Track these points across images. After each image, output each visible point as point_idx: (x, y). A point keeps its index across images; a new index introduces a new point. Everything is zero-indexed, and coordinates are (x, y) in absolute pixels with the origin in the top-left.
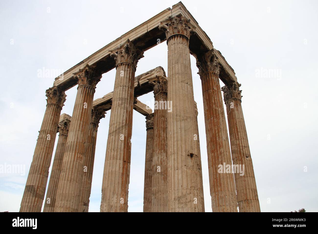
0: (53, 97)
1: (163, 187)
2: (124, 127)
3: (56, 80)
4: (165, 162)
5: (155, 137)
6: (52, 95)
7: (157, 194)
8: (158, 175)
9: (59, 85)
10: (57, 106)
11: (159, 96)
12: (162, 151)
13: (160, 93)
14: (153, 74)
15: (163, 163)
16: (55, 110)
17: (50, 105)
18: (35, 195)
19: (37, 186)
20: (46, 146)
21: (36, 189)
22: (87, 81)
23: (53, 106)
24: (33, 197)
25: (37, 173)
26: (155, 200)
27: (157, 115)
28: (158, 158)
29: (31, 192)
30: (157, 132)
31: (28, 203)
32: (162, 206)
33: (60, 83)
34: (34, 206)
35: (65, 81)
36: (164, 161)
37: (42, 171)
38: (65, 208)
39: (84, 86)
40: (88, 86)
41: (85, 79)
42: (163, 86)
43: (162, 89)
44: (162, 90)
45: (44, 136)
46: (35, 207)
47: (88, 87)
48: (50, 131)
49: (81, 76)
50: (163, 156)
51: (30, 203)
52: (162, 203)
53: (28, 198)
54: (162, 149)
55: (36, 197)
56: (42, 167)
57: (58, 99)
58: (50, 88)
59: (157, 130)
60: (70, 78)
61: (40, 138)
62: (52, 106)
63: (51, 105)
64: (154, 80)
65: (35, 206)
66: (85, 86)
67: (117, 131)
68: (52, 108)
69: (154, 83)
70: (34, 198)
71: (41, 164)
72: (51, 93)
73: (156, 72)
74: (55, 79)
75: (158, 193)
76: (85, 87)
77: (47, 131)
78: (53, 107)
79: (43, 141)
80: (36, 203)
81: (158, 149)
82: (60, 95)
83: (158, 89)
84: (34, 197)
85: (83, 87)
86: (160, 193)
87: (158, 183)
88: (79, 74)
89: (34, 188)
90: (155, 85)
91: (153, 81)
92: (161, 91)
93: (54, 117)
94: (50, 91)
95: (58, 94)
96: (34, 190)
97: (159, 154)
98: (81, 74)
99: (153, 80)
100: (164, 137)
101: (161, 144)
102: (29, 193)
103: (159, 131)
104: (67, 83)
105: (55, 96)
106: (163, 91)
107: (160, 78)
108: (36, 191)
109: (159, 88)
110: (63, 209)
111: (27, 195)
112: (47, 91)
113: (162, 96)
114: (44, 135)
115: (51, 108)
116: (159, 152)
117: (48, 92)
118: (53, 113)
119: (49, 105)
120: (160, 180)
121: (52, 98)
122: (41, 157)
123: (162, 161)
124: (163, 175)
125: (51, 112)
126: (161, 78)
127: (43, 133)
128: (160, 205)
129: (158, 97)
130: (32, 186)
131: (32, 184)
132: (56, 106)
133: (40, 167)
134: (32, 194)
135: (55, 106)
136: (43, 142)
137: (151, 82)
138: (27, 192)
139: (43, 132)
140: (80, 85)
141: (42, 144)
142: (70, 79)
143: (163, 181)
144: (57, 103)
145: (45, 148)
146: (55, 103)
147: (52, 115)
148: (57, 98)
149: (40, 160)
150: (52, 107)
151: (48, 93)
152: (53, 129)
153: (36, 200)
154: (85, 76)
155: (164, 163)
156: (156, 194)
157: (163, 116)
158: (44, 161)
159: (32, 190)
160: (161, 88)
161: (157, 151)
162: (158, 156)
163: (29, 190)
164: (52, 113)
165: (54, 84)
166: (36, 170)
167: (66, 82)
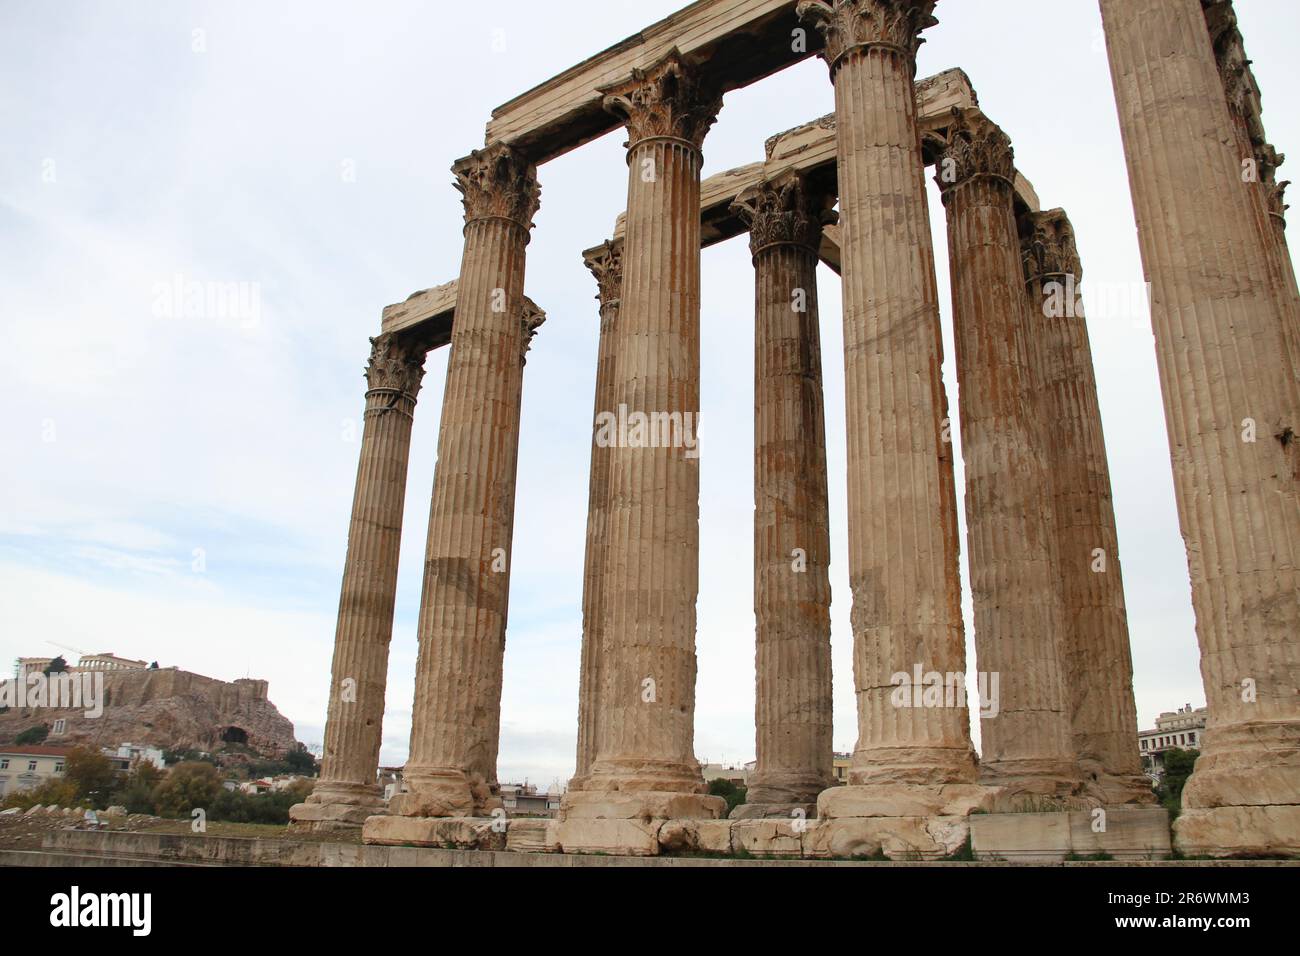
0: (495, 188)
1: (1027, 563)
2: (921, 318)
3: (496, 118)
4: (1027, 463)
5: (971, 364)
6: (490, 179)
7: (1003, 591)
8: (1001, 516)
9: (521, 137)
10: (515, 230)
11: (972, 192)
12: (1012, 420)
13: (975, 183)
14: (932, 102)
15: (1019, 468)
16: (509, 247)
17: (485, 222)
18: (475, 597)
19: (477, 563)
20: (491, 396)
21: (476, 574)
22: (673, 120)
23: (500, 228)
24: (468, 604)
25: (470, 510)
26: (998, 614)
27: (974, 273)
28: (997, 448)
29: (458, 587)
30: (981, 341)
31: (455, 628)
32: (1030, 641)
33: (520, 128)
34: (476, 640)
35: (553, 121)
36: (1021, 460)
37: (490, 501)
38: (660, 650)
39: (664, 143)
40: (683, 143)
41: (664, 112)
42: (984, 154)
43: (982, 164)
44: (984, 169)
45: (478, 357)
46: (482, 646)
47: (682, 147)
48: (501, 333)
49: (640, 99)
50: (1017, 439)
51: (459, 627)
52: (1029, 629)
53: (451, 608)
54: (1010, 414)
55: (479, 606)
56: (488, 483)
57: (514, 200)
58: (474, 153)
59: (980, 334)
60: (577, 106)
61: (462, 365)
62: (492, 227)
63: (489, 223)
64: (941, 126)
65: (480, 641)
66: (670, 142)
67: (899, 335)
68: (494, 238)
69: (941, 139)
70: (473, 609)
71: (484, 474)
72: (482, 175)
73: (948, 92)
74: (494, 111)
75: (1007, 588)
76: (668, 146)
77: (487, 334)
78: (500, 232)
79: (478, 378)
80: (482, 627)
81: (991, 414)
82: (522, 180)
83: (962, 163)
84: (475, 604)
85: (661, 145)
86: (1016, 589)
87: (1007, 549)
88: (626, 91)
89: (469, 570)
90: (947, 146)
91: (935, 131)
92: (976, 174)
93: (508, 273)
94: (477, 167)
95: (513, 179)
96: (470, 578)
97: (998, 432)
98: (637, 90)
99: (935, 127)
100: (1011, 362)
101: (1005, 393)
102: (453, 588)
103: (990, 338)
104: (557, 130)
105: (504, 188)
106: (988, 174)
107: (966, 117)
108: (476, 583)
109: (967, 160)
110: (650, 653)
111: (446, 598)
112: (458, 163)
113: (986, 194)
114: (479, 350)
115: (491, 236)
116: (996, 425)
117: (466, 168)
118: (501, 259)
119: (482, 224)
120: (1012, 536)
121: (489, 196)
122: (476, 441)
123: (1016, 462)
124: (1025, 517)
125: (492, 253)
126: (973, 118)
127: (473, 345)
128: (1023, 636)
129: (968, 198)
130: (461, 560)
131: (456, 555)
132: (508, 229)
133: (478, 484)
134: (463, 595)
135: (504, 228)
136: (477, 383)
137: (929, 136)
138: (444, 587)
139: (473, 339)
140: (640, 137)
141: (473, 390)
142: (575, 111)
143: (1025, 539)
144: (515, 215)
145: (490, 404)
146: (505, 214)
147: (500, 269)
148: (510, 194)
149: (475, 454)
150: (496, 232)
151: (466, 173)
152: (509, 328)
153: (483, 617)
154: (664, 97)
155: (1023, 470)
156: (998, 594)
157: (999, 278)
158: (490, 460)
159: (460, 578)
160: (977, 159)
161: (986, 418)
162: (995, 442)
163: (449, 578)
164: (497, 255)
165: (489, 136)
166: (467, 497)
167: (553, 127)
